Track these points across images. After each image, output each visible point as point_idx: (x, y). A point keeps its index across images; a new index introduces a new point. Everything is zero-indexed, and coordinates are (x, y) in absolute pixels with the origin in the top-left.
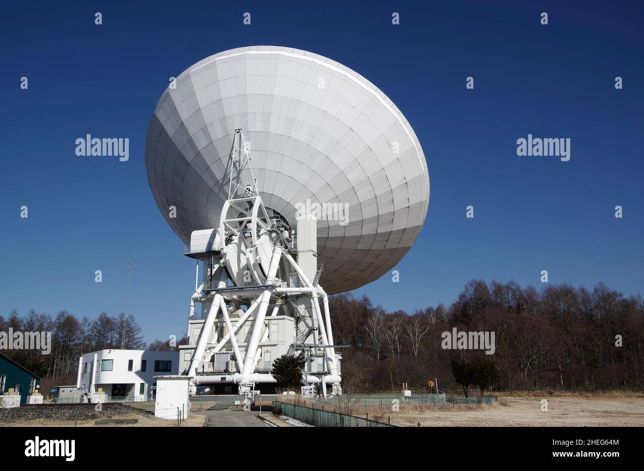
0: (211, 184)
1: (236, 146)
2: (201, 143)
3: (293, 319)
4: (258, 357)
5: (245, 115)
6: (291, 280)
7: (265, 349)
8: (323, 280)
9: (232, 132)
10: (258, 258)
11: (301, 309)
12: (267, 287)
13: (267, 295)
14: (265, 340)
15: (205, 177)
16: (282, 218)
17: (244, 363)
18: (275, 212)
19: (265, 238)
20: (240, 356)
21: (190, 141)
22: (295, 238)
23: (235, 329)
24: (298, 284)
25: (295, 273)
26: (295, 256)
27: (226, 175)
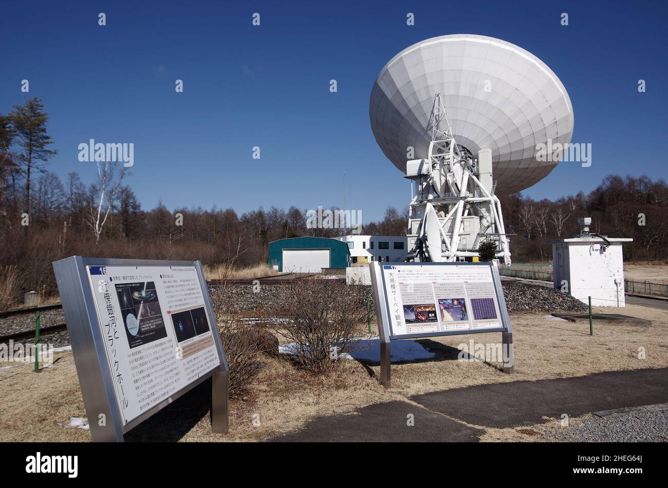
0: (419, 130)
1: (436, 105)
2: (411, 104)
3: (478, 217)
4: (458, 242)
5: (442, 84)
6: (476, 193)
7: (462, 237)
8: (497, 192)
9: (433, 96)
10: (455, 179)
11: (483, 211)
12: (462, 198)
13: (462, 203)
14: (461, 231)
15: (415, 125)
16: (467, 150)
17: (451, 245)
18: (463, 147)
19: (458, 165)
20: (448, 241)
21: (404, 102)
22: (478, 164)
23: (443, 224)
24: (481, 195)
25: (478, 188)
26: (478, 176)
27: (429, 124)
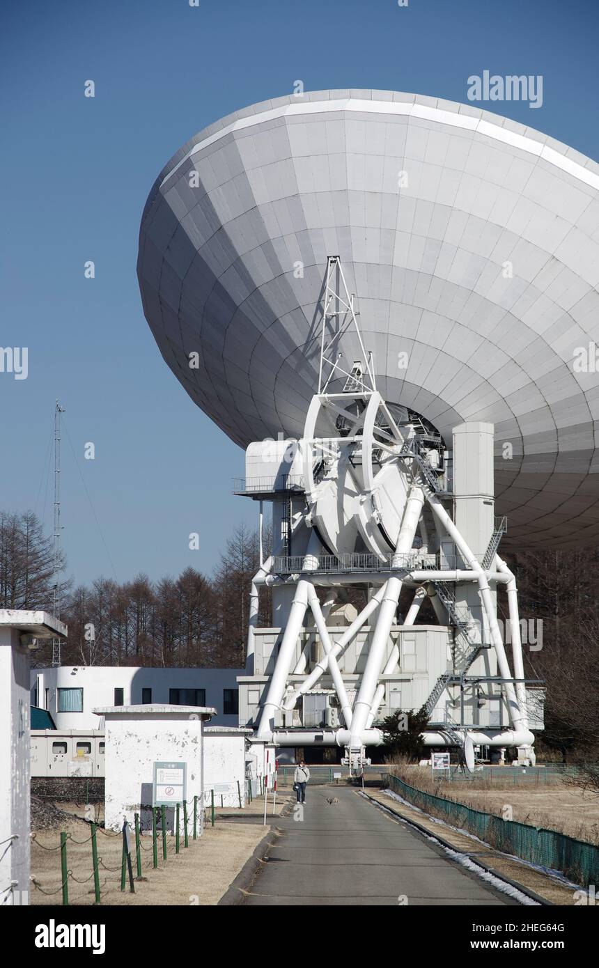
0: (284, 352)
1: (330, 289)
2: (261, 274)
3: (445, 629)
4: (378, 700)
5: (345, 230)
6: (442, 553)
7: (391, 686)
9: (321, 260)
10: (375, 515)
11: (461, 610)
12: (398, 572)
13: (393, 588)
14: (391, 670)
15: (270, 335)
16: (425, 421)
17: (353, 710)
18: (411, 412)
19: (389, 469)
20: (346, 699)
21: (237, 264)
22: (450, 466)
23: (338, 649)
24: (457, 562)
25: (450, 541)
26: (449, 504)
27: (311, 339)
